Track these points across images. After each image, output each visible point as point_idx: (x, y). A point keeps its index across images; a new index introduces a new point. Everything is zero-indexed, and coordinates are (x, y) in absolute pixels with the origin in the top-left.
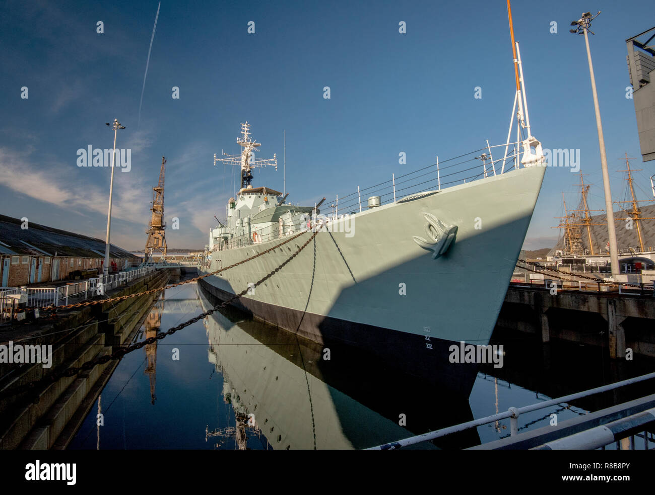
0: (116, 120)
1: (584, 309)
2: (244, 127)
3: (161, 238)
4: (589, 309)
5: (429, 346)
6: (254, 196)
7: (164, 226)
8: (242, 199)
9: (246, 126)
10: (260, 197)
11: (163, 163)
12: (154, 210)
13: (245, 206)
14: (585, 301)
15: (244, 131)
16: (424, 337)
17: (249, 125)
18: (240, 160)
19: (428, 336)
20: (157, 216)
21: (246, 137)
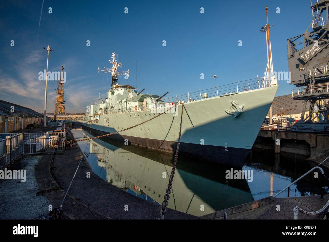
0: (48, 46)
1: (266, 136)
2: (113, 55)
3: (63, 107)
4: (268, 136)
5: (227, 150)
6: (123, 89)
7: (64, 101)
8: (118, 90)
9: (114, 54)
10: (126, 89)
11: (62, 69)
12: (59, 93)
13: (119, 93)
14: (267, 133)
15: (113, 57)
16: (225, 147)
17: (115, 54)
18: (111, 71)
19: (226, 147)
20: (60, 96)
21: (114, 60)
